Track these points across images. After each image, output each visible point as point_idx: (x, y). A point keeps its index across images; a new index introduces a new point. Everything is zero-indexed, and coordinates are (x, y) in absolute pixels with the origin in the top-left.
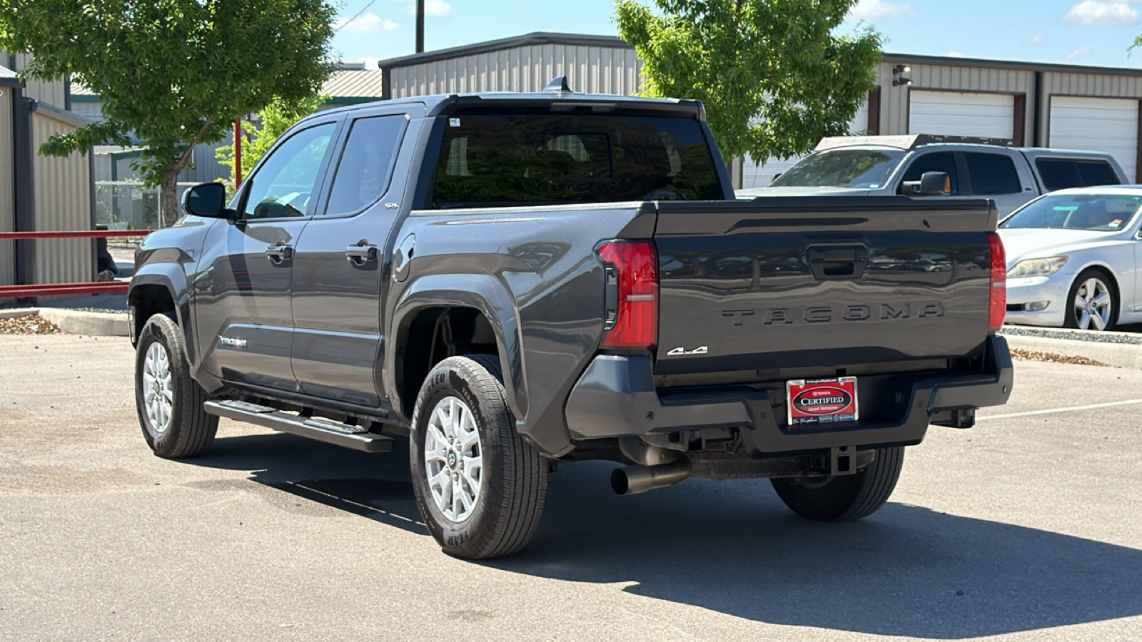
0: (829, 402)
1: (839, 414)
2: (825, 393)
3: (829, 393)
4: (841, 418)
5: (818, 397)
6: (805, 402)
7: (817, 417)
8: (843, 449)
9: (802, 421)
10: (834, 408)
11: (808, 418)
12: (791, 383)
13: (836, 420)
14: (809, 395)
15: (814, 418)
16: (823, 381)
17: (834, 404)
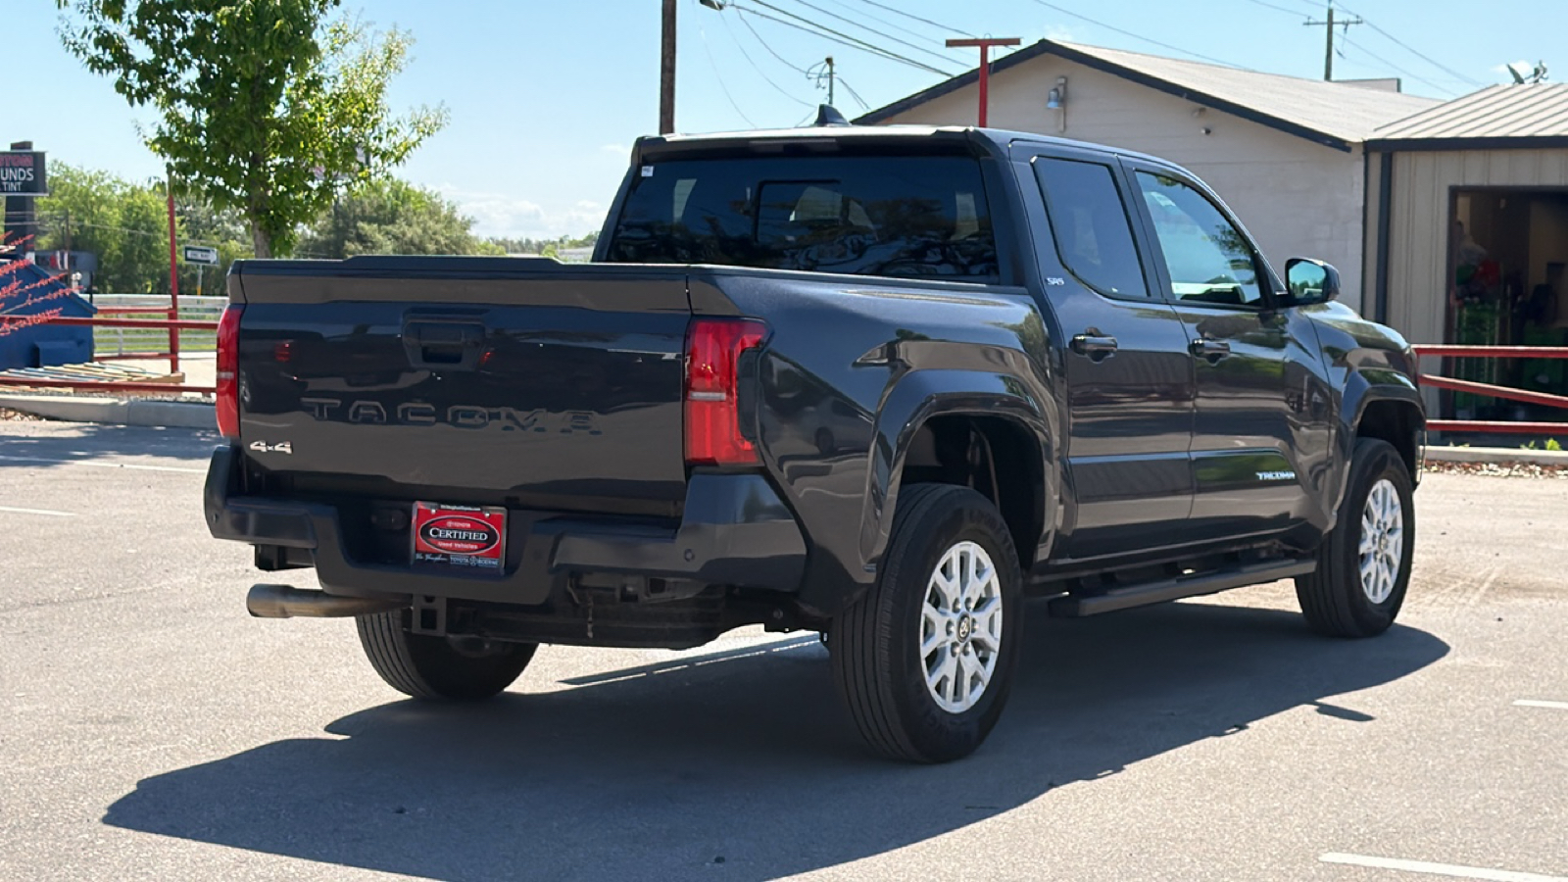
0: (467, 538)
1: (477, 557)
2: (463, 525)
3: (469, 525)
4: (480, 562)
5: (454, 528)
6: (435, 532)
7: (447, 556)
8: (429, 599)
9: (428, 557)
10: (472, 547)
11: (435, 554)
12: (420, 505)
13: (473, 563)
14: (442, 524)
15: (444, 555)
16: (462, 508)
17: (473, 542)
